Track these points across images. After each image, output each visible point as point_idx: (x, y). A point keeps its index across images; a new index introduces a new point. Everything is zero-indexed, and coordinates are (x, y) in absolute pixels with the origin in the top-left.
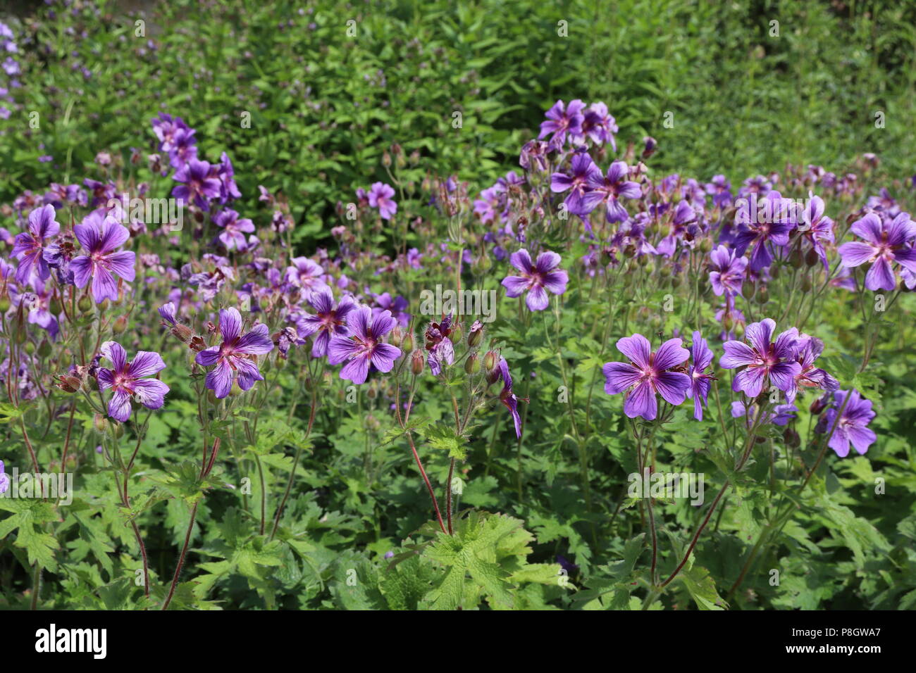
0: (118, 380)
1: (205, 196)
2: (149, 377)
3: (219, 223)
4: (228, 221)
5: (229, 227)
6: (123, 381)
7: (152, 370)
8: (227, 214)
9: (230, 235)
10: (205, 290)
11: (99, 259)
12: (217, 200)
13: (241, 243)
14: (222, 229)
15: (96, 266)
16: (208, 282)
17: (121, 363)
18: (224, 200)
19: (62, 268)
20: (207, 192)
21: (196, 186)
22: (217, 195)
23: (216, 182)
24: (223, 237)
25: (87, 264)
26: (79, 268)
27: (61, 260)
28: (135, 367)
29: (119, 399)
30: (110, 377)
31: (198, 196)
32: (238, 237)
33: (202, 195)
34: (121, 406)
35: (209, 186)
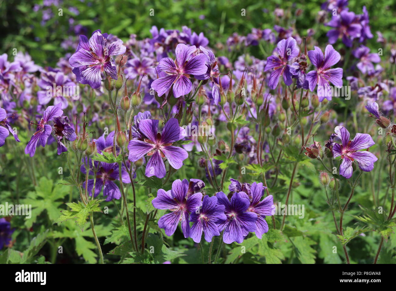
0: (344, 151)
1: (350, 37)
2: (364, 150)
3: (357, 55)
4: (363, 54)
5: (363, 59)
6: (347, 152)
7: (366, 146)
8: (362, 49)
9: (364, 64)
10: (368, 99)
11: (322, 73)
12: (357, 39)
13: (370, 69)
14: (359, 60)
15: (319, 77)
16: (371, 93)
17: (346, 140)
18: (362, 39)
19: (300, 78)
20: (352, 33)
21: (344, 30)
22: (358, 35)
23: (358, 26)
24: (359, 65)
25: (315, 76)
26: (311, 79)
27: (299, 73)
28: (354, 143)
29: (346, 163)
30: (339, 150)
31: (345, 36)
32: (369, 65)
33: (348, 36)
34: (347, 168)
35: (353, 29)
